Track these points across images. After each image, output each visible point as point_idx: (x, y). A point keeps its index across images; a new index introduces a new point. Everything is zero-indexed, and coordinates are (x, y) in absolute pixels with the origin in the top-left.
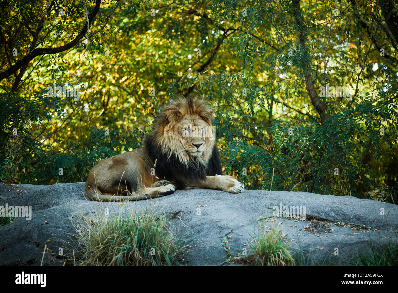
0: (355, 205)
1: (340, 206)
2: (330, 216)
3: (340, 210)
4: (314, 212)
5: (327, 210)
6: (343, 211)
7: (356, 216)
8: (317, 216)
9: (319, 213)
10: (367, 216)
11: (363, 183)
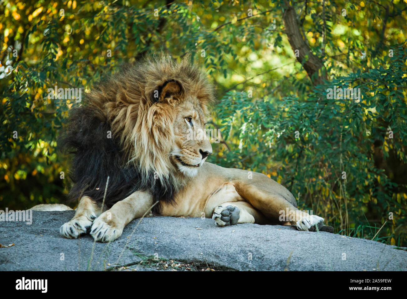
0: (284, 242)
1: (256, 244)
2: (236, 262)
3: (257, 251)
4: (209, 255)
5: (232, 251)
6: (260, 253)
7: (281, 261)
8: (213, 262)
9: (217, 257)
10: (301, 262)
11: (376, 201)
